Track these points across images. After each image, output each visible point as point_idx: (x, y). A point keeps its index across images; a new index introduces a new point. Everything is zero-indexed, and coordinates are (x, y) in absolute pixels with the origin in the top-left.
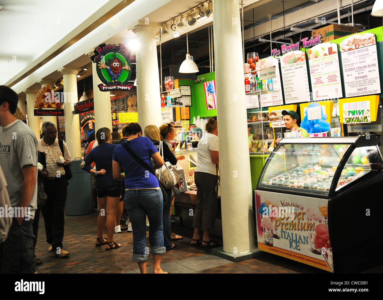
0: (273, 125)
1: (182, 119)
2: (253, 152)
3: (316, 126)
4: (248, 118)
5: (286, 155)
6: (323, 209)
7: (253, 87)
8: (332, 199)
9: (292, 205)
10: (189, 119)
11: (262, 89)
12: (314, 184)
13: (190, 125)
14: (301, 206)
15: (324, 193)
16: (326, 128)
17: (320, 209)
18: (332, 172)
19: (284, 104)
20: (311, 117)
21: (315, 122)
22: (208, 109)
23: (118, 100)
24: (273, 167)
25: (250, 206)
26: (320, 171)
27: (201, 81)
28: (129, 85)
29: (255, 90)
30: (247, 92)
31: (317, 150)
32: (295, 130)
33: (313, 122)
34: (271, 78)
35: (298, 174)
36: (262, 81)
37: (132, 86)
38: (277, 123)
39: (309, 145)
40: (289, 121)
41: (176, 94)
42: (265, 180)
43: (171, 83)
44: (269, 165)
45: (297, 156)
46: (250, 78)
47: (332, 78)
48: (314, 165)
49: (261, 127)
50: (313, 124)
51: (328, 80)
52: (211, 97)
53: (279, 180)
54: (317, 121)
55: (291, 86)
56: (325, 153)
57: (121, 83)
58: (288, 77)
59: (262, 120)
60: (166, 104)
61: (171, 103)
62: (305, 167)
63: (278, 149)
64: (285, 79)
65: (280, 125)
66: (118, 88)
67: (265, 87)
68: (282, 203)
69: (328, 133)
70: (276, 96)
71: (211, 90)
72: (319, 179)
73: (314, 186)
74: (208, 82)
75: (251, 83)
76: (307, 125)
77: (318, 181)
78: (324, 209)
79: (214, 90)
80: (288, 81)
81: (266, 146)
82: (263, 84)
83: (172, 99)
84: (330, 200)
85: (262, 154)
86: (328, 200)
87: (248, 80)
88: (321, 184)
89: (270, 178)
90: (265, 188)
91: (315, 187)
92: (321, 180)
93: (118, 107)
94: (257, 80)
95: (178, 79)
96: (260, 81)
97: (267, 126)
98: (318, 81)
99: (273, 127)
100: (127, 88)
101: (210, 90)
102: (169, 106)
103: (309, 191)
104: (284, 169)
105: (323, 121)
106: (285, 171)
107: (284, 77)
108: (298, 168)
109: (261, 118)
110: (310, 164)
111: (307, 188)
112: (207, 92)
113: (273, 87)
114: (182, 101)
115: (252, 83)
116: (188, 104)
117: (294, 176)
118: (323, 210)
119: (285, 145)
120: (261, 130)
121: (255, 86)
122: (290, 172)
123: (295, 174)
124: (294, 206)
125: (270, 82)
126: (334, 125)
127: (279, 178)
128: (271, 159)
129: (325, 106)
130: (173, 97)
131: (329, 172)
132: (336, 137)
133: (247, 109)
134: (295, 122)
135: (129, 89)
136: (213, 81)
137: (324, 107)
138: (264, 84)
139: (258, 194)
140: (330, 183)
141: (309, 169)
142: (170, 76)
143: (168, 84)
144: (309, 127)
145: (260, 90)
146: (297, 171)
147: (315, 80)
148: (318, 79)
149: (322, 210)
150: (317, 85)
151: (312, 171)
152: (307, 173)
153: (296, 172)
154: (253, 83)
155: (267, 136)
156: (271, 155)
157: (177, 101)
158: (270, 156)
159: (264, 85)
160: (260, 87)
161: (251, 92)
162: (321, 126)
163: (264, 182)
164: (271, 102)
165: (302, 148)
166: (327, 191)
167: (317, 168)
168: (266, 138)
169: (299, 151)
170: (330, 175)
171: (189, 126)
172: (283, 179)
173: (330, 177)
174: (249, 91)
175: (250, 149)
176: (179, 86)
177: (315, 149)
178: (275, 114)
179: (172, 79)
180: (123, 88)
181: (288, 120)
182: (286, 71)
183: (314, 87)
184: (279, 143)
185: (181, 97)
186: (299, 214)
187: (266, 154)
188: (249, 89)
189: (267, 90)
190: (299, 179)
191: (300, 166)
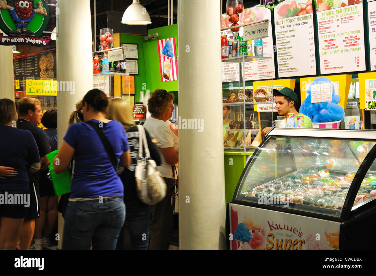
0: (258, 108)
1: (124, 93)
2: (229, 147)
3: (323, 112)
4: (223, 96)
5: (277, 153)
6: (332, 236)
7: (233, 50)
8: (345, 222)
9: (285, 228)
10: (134, 93)
11: (246, 53)
12: (320, 198)
13: (135, 103)
14: (299, 231)
15: (334, 212)
16: (338, 116)
17: (327, 236)
18: (347, 182)
19: (277, 78)
20: (317, 98)
21: (321, 106)
22: (162, 81)
23: (24, 60)
24: (258, 170)
25: (222, 227)
26: (328, 179)
27: (153, 37)
28: (44, 39)
29: (236, 56)
30: (224, 58)
31: (323, 148)
32: (292, 117)
33: (319, 106)
34: (261, 38)
35: (295, 182)
36: (246, 41)
37: (49, 40)
38: (265, 105)
39: (312, 139)
40: (283, 105)
41: (118, 55)
42: (245, 190)
43: (110, 38)
44: (252, 167)
45: (294, 156)
46: (228, 35)
47: (351, 41)
48: (319, 171)
49: (242, 110)
50: (318, 108)
51: (345, 43)
52: (167, 63)
53: (266, 190)
54: (325, 104)
55: (288, 51)
56: (335, 153)
57: (32, 33)
58: (284, 37)
59: (244, 101)
60: (101, 69)
61: (108, 69)
62: (306, 172)
63: (266, 144)
64: (279, 40)
65: (269, 109)
66: (27, 42)
67: (251, 51)
68: (271, 225)
69: (340, 123)
70: (266, 66)
71: (168, 53)
72: (326, 191)
73: (319, 201)
74: (164, 40)
75: (230, 44)
76: (309, 109)
77: (326, 195)
78: (334, 237)
79: (173, 52)
80: (284, 44)
81: (248, 139)
82: (248, 46)
83: (110, 63)
84: (343, 223)
85: (243, 151)
86: (340, 223)
87: (226, 40)
88: (330, 199)
89: (253, 186)
90: (245, 200)
91: (321, 202)
92: (330, 193)
93: (24, 70)
94: (240, 41)
95: (119, 33)
96: (245, 42)
97: (250, 109)
98: (330, 44)
99: (259, 111)
100: (41, 42)
101: (166, 53)
102: (106, 73)
103: (311, 209)
104: (274, 174)
105: (334, 104)
106: (276, 177)
107: (279, 36)
108: (295, 173)
109: (244, 97)
110: (313, 168)
111: (308, 203)
112: (162, 55)
113: (262, 51)
114: (125, 66)
115: (232, 44)
116: (133, 71)
117: (289, 185)
118: (332, 238)
119: (278, 139)
120: (241, 115)
121: (236, 49)
122: (283, 179)
123: (290, 182)
124: (288, 229)
125: (259, 43)
126: (349, 112)
127: (266, 187)
128: (256, 159)
129: (338, 82)
130: (113, 60)
131: (341, 181)
132: (352, 129)
133: (223, 83)
134: (292, 105)
135: (45, 44)
136: (172, 39)
137: (336, 85)
138: (250, 46)
139: (235, 209)
140: (344, 199)
141: (311, 176)
142: (107, 28)
143: (105, 40)
144: (313, 114)
145: (243, 56)
146: (294, 178)
147: (326, 43)
148: (330, 42)
149: (330, 238)
150: (328, 50)
151: (316, 179)
152: (308, 182)
153: (291, 179)
154: (234, 44)
155: (251, 123)
156: (255, 153)
157: (117, 66)
158: (254, 155)
159: (250, 48)
160: (243, 51)
161: (230, 57)
162: (331, 113)
163: (244, 192)
164: (257, 74)
165: (301, 144)
166: (338, 210)
167: (323, 174)
168: (250, 126)
169: (297, 149)
170: (344, 187)
171: (133, 105)
172: (273, 189)
173: (343, 188)
174: (227, 56)
175: (225, 142)
176: (121, 44)
177: (321, 146)
178: (264, 92)
179: (111, 32)
180: (34, 41)
181: (281, 103)
182: (281, 27)
183: (323, 54)
184: (268, 135)
185: (124, 61)
186: (295, 243)
187: (248, 150)
188: (227, 53)
189: (254, 55)
190: (297, 190)
191: (298, 170)
